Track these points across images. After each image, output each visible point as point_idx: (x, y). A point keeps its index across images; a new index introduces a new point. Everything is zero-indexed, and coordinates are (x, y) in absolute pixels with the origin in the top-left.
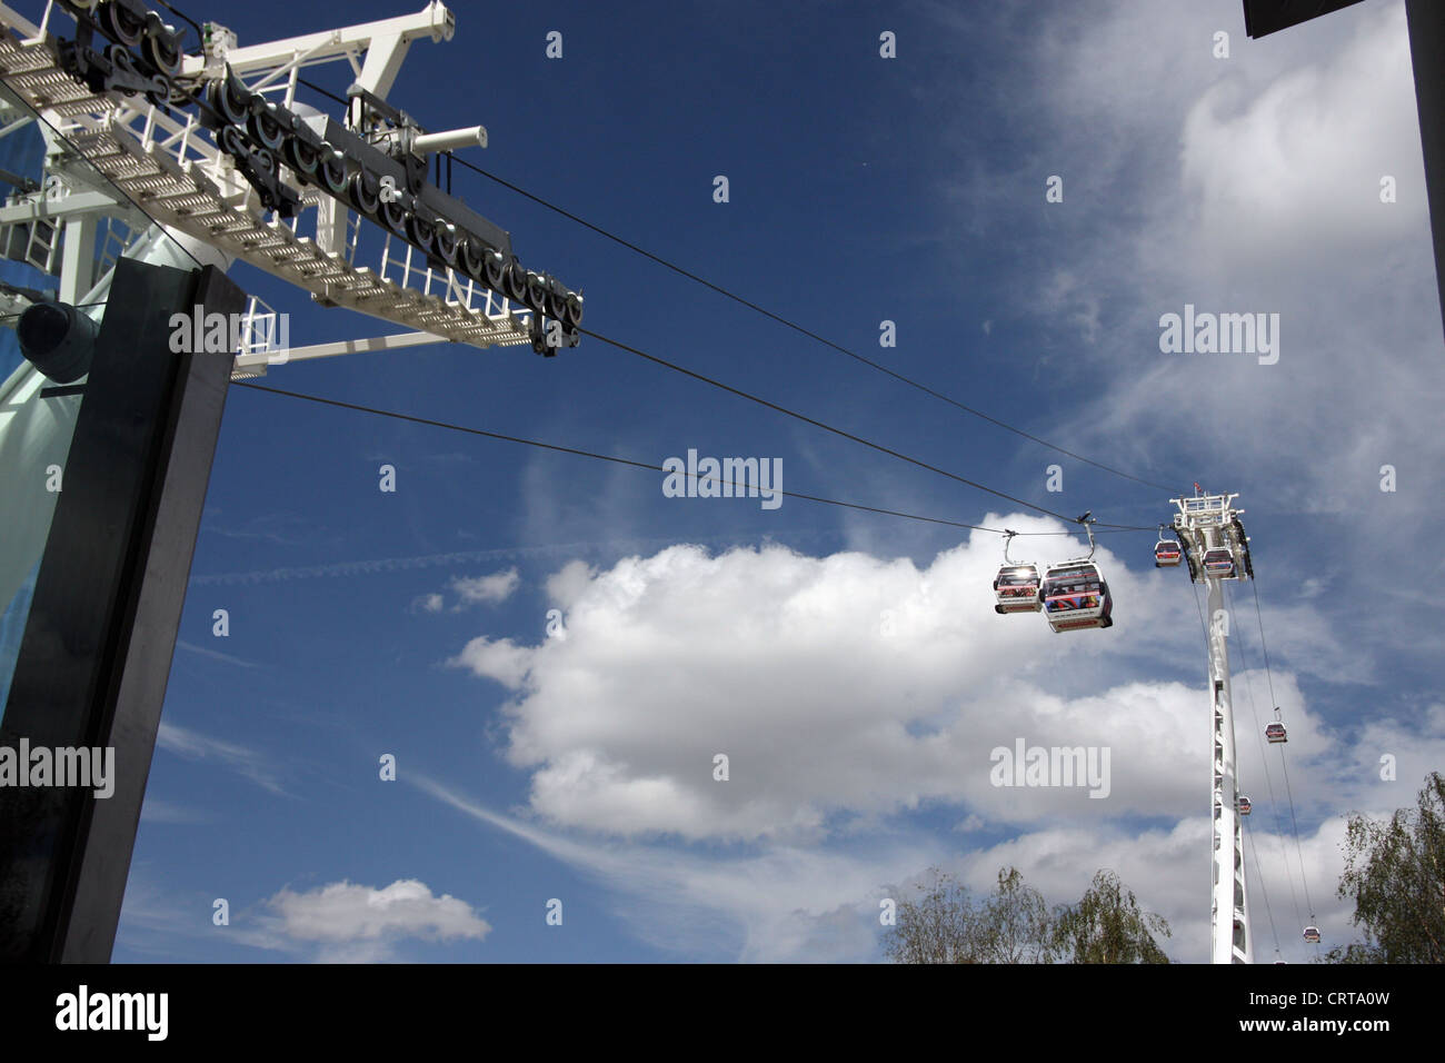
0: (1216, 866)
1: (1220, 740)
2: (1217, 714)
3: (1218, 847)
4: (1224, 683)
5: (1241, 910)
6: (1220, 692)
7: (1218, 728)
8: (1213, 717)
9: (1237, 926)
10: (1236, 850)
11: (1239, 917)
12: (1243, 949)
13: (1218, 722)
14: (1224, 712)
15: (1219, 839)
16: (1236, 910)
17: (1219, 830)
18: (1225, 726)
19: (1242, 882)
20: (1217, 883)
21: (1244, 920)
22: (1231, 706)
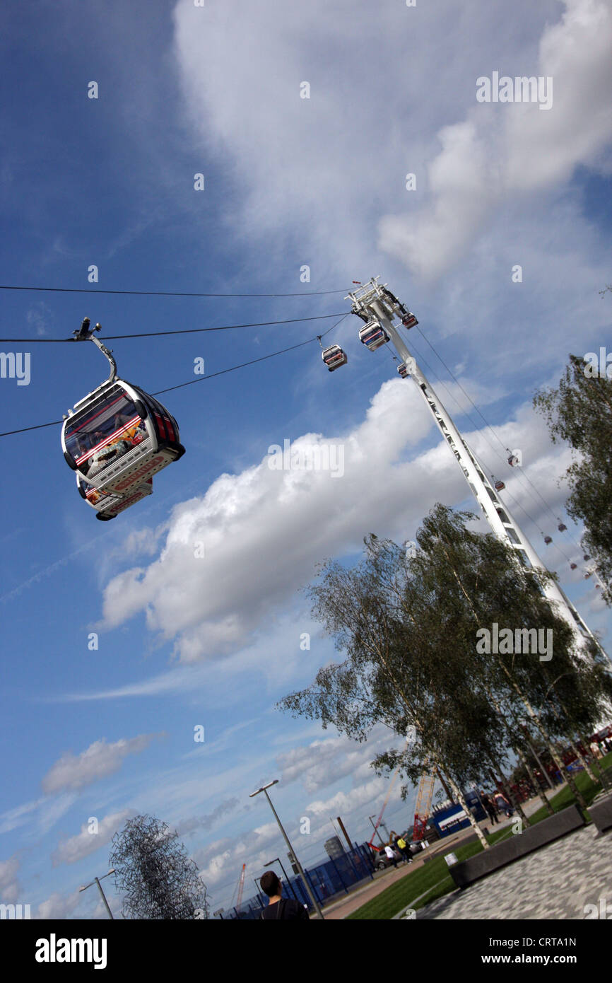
0: (472, 485)
1: (439, 416)
2: (430, 403)
3: (468, 475)
4: (425, 384)
5: (496, 501)
6: (426, 390)
7: (434, 410)
8: (429, 406)
9: (500, 511)
10: (478, 471)
11: (498, 506)
12: (508, 522)
13: (433, 407)
14: (433, 400)
15: (466, 470)
16: (495, 503)
17: (463, 465)
18: (438, 407)
19: (490, 487)
20: (477, 494)
21: (501, 506)
22: (435, 395)
